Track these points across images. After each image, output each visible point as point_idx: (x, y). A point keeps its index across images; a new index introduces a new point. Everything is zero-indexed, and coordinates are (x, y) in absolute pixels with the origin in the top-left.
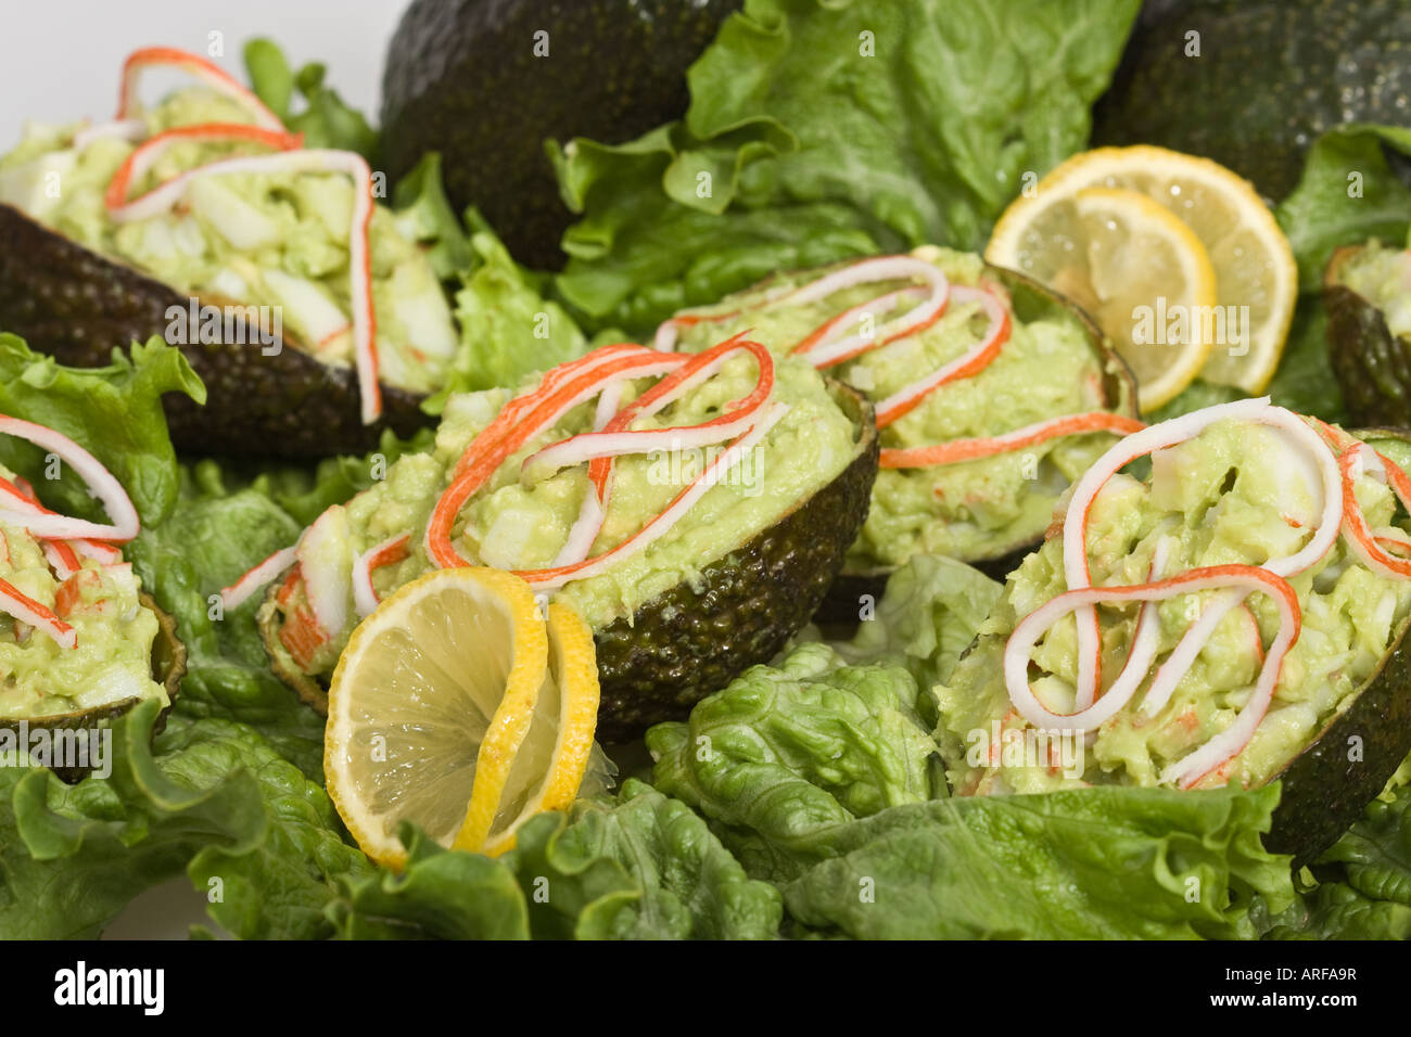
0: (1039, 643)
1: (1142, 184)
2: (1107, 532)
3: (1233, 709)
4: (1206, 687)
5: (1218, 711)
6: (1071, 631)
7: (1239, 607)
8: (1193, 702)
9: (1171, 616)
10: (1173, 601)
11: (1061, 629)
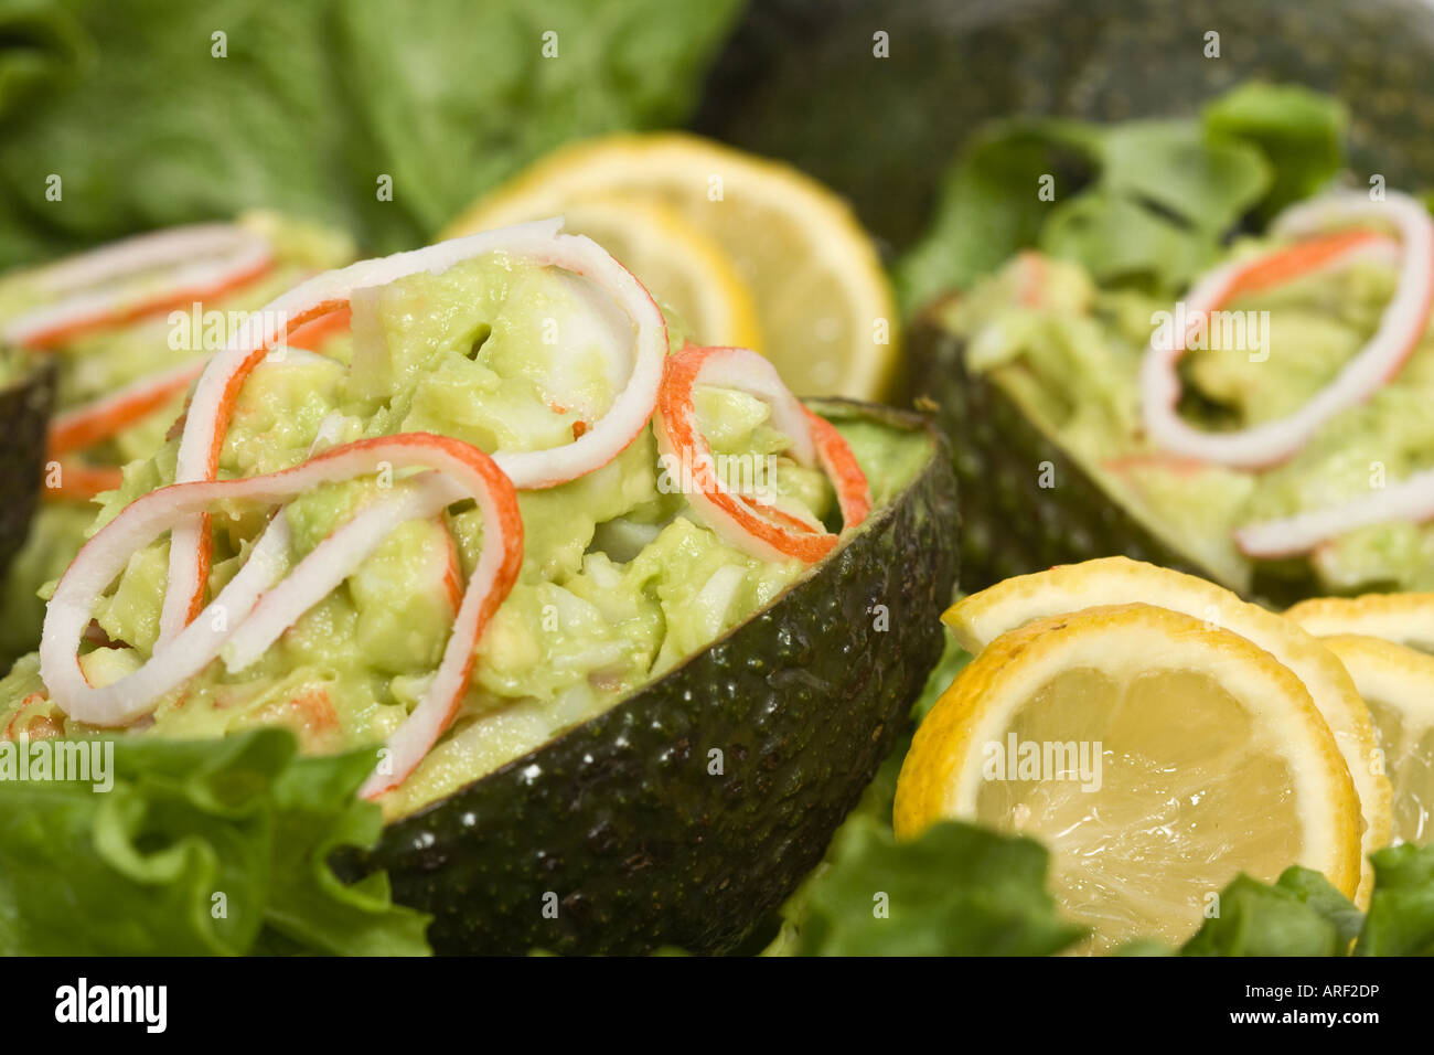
0: (110, 592)
1: (673, 198)
2: (266, 428)
3: (404, 705)
4: (350, 653)
5: (376, 705)
6: (160, 566)
7: (429, 520)
8: (328, 677)
9: (302, 519)
10: (311, 495)
11: (144, 562)
